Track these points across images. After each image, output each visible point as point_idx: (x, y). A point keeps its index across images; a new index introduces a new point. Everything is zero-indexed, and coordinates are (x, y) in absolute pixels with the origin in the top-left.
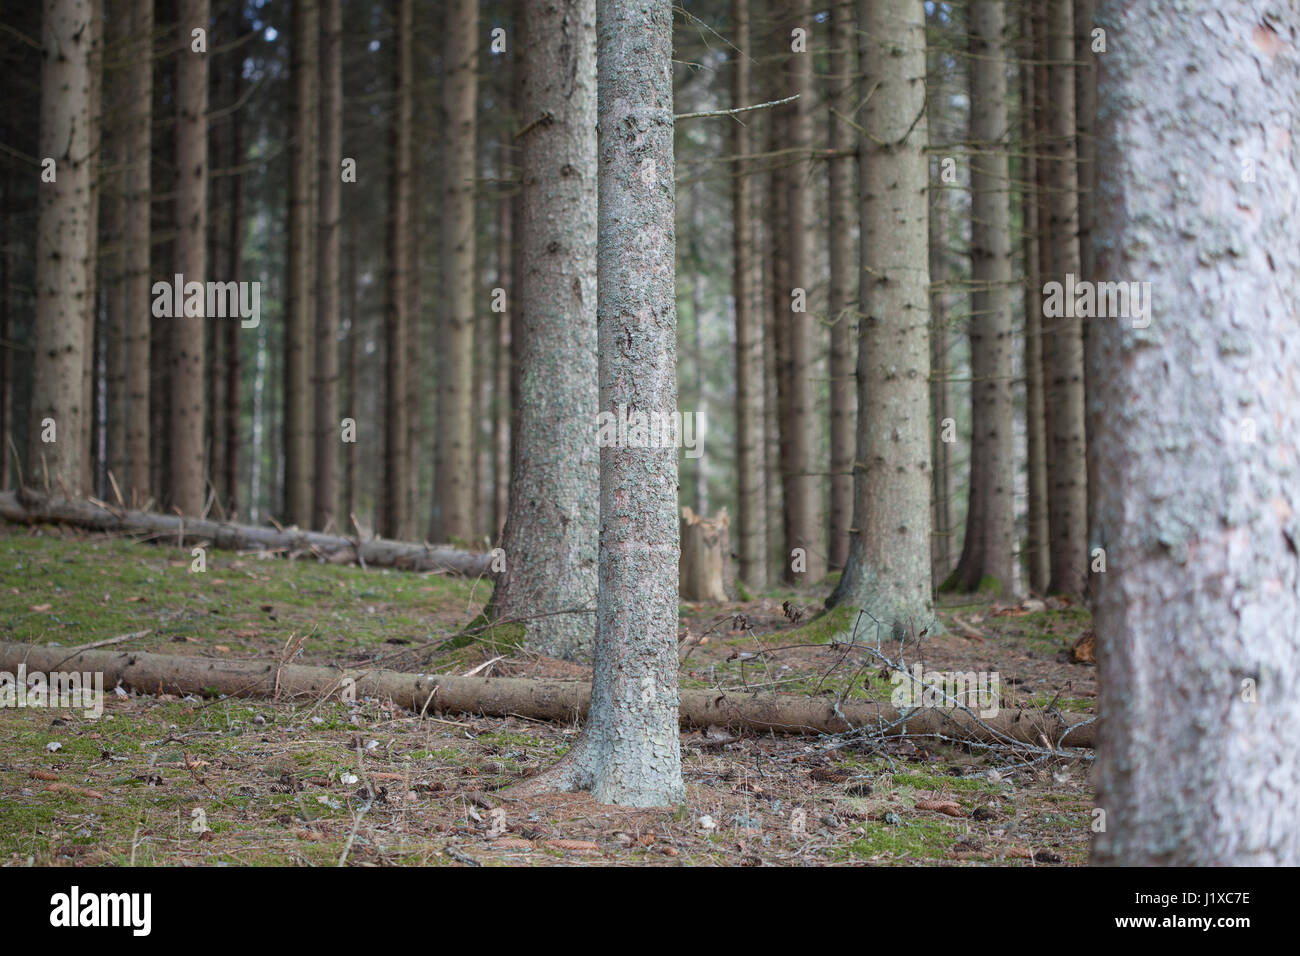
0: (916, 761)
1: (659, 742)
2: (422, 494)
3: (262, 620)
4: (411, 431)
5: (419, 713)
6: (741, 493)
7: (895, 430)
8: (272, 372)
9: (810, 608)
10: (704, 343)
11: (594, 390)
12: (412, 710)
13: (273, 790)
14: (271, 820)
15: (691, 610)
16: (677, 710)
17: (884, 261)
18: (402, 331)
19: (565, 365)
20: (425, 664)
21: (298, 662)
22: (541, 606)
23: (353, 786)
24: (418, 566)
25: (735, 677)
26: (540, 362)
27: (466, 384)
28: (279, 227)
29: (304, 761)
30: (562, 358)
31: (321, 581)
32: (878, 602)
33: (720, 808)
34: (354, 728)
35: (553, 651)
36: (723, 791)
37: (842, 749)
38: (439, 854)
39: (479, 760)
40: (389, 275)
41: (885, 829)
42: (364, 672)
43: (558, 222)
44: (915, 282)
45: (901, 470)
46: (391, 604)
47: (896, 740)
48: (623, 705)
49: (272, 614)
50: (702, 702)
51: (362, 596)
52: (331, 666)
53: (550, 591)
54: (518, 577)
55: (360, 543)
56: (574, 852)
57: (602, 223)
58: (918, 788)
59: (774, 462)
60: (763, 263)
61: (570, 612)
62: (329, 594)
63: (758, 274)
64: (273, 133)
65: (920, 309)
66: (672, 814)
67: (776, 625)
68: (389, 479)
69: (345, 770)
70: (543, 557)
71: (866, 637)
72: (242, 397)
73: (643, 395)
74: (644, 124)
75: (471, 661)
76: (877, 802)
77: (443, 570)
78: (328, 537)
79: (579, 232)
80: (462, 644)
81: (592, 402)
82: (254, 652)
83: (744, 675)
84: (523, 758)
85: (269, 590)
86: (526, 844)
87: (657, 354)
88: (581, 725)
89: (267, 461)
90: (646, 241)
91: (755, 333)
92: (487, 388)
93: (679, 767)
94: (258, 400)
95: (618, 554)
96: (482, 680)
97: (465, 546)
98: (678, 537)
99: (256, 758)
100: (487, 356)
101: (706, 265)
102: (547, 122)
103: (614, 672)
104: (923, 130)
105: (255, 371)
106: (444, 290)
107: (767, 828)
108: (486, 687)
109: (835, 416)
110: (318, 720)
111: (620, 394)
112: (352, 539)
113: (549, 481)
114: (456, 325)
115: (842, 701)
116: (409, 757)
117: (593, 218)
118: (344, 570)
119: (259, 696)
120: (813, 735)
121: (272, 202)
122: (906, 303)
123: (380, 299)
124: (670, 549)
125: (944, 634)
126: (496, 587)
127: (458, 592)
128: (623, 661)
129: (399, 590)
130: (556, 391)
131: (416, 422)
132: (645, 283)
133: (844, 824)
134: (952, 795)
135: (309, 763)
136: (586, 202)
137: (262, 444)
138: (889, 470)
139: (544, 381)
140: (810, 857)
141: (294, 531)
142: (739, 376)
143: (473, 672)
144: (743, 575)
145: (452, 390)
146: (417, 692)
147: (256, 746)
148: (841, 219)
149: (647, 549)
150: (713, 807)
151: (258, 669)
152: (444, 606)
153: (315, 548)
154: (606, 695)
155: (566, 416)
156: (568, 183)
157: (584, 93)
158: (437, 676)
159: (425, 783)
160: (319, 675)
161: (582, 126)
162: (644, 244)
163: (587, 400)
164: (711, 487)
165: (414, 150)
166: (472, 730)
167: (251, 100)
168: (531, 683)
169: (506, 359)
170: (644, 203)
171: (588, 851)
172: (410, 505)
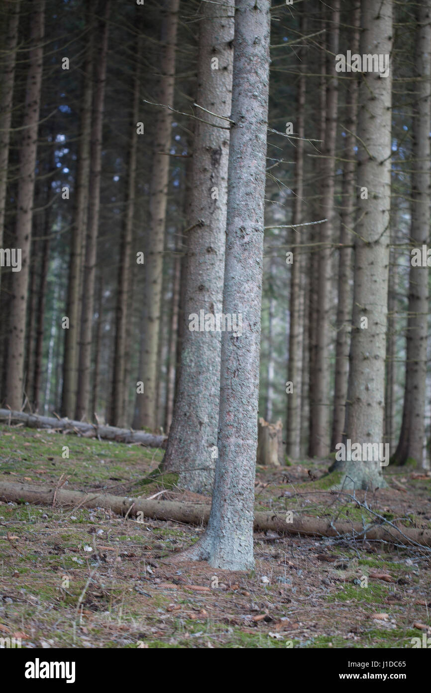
0: (370, 553)
1: (243, 538)
2: (130, 402)
3: (48, 465)
4: (126, 371)
5: (124, 516)
6: (289, 408)
7: (367, 385)
8: (59, 338)
9: (321, 471)
10: (274, 333)
11: (218, 359)
12: (121, 515)
13: (50, 553)
14: (49, 568)
15: (261, 469)
16: (252, 523)
17: (366, 299)
18: (124, 321)
19: (204, 346)
20: (128, 492)
21: (65, 488)
22: (187, 466)
23: (90, 553)
24: (126, 441)
25: (282, 505)
26: (192, 344)
27: (155, 349)
28: (65, 266)
29: (66, 538)
30: (203, 343)
31: (78, 446)
32: (355, 470)
33: (272, 572)
34: (91, 523)
35: (192, 488)
36: (273, 564)
37: (334, 545)
38: (131, 590)
39: (153, 542)
40: (119, 293)
41: (354, 587)
42: (98, 495)
43: (204, 275)
44: (381, 311)
45: (369, 405)
46: (112, 459)
47: (361, 542)
48: (226, 519)
49: (53, 462)
50: (265, 518)
51: (98, 455)
52: (82, 491)
53: (192, 458)
54: (176, 451)
55: (98, 428)
56: (198, 592)
57: (226, 279)
58: (371, 567)
59: (306, 394)
60: (305, 295)
61: (202, 469)
62: (82, 453)
63: (302, 300)
64: (64, 218)
65: (382, 325)
66: (247, 575)
67: (303, 479)
68: (114, 394)
69: (86, 544)
70: (189, 441)
71: (348, 488)
72: (43, 350)
73: (243, 365)
74: (249, 230)
75: (151, 492)
76: (350, 573)
77: (139, 443)
78: (83, 424)
79: (214, 281)
80: (147, 483)
81: (217, 365)
82: (43, 481)
83: (286, 504)
84: (174, 542)
85: (53, 449)
86: (174, 586)
87: (250, 345)
88: (204, 527)
89: (54, 381)
90: (248, 289)
91: (299, 330)
92: (165, 350)
93: (252, 551)
94: (51, 351)
95: (226, 444)
96: (156, 501)
97: (150, 431)
98: (256, 437)
99: (42, 536)
100: (166, 335)
101: (276, 295)
102: (201, 225)
103: (222, 502)
104: (388, 236)
105: (51, 336)
106: (145, 302)
107: (294, 584)
108: (158, 505)
109: (338, 373)
110: (74, 518)
111: (231, 364)
112: (95, 425)
113: (194, 403)
114: (151, 319)
115: (335, 521)
116: (118, 539)
117: (222, 274)
118: (90, 440)
119: (45, 504)
120: (319, 537)
121: (62, 253)
122: (375, 322)
123: (114, 304)
124: (253, 442)
125: (387, 487)
126: (165, 455)
127: (146, 454)
128: (227, 497)
129: (117, 452)
130: (200, 359)
131: (129, 366)
132: (246, 310)
133: (333, 583)
134: (388, 571)
135: (68, 540)
136: (218, 266)
137: (52, 373)
138: (363, 404)
139: (194, 354)
140: (316, 600)
141: (66, 420)
142: (291, 351)
143: (151, 498)
144: (288, 451)
145: (147, 352)
146: (124, 506)
147: (43, 530)
148: (345, 275)
149: (241, 442)
150: (268, 572)
151: (46, 491)
152: (139, 461)
153: (76, 429)
154: (218, 514)
155: (203, 372)
156: (210, 255)
157: (220, 212)
158: (134, 499)
159: (126, 553)
160: (75, 495)
161: (218, 228)
162: (246, 290)
163: (215, 364)
164: (274, 404)
165: (134, 232)
166: (150, 527)
167: (54, 203)
168: (181, 505)
169: (175, 337)
170: (247, 270)
171: (205, 592)
172: (124, 408)
